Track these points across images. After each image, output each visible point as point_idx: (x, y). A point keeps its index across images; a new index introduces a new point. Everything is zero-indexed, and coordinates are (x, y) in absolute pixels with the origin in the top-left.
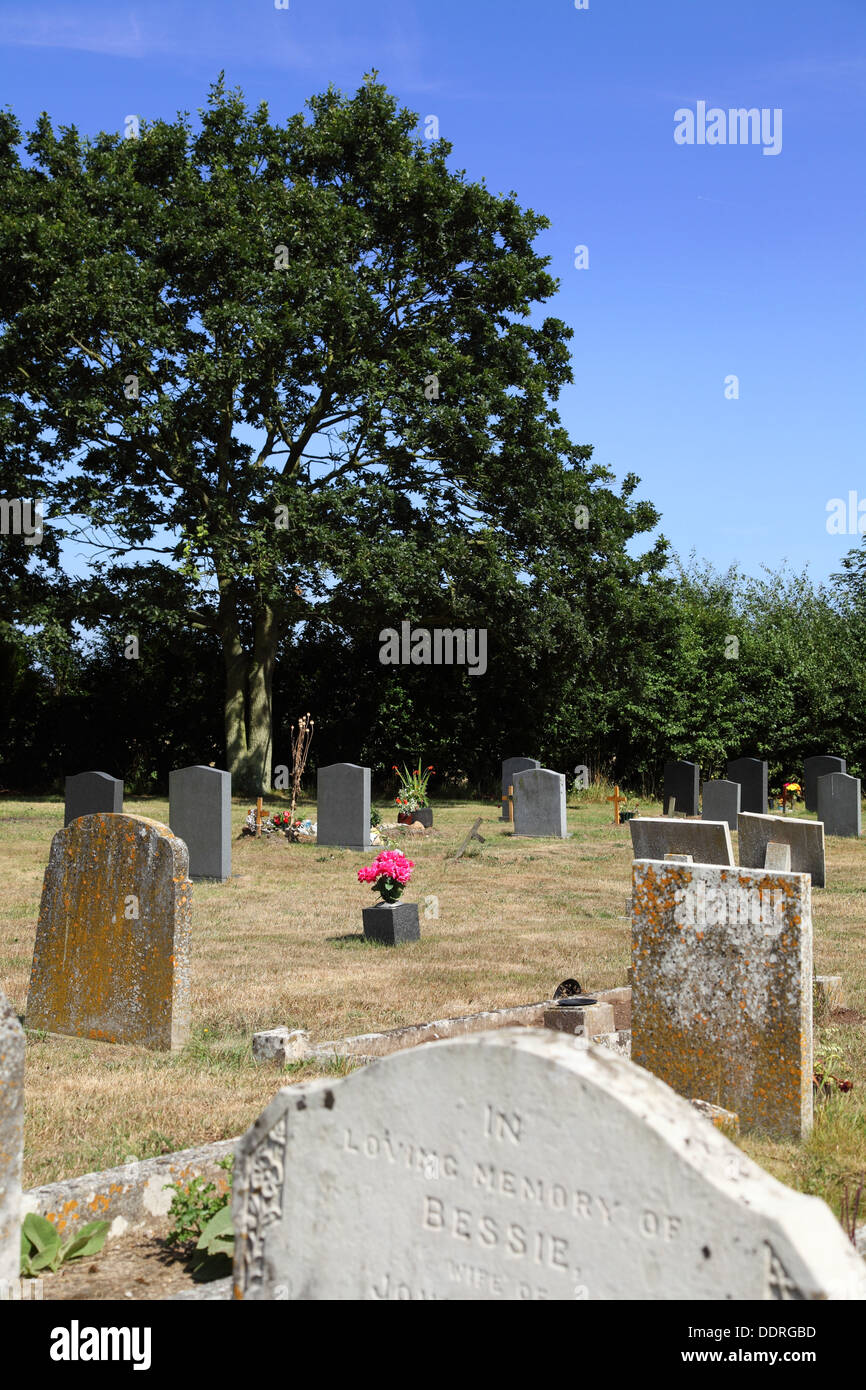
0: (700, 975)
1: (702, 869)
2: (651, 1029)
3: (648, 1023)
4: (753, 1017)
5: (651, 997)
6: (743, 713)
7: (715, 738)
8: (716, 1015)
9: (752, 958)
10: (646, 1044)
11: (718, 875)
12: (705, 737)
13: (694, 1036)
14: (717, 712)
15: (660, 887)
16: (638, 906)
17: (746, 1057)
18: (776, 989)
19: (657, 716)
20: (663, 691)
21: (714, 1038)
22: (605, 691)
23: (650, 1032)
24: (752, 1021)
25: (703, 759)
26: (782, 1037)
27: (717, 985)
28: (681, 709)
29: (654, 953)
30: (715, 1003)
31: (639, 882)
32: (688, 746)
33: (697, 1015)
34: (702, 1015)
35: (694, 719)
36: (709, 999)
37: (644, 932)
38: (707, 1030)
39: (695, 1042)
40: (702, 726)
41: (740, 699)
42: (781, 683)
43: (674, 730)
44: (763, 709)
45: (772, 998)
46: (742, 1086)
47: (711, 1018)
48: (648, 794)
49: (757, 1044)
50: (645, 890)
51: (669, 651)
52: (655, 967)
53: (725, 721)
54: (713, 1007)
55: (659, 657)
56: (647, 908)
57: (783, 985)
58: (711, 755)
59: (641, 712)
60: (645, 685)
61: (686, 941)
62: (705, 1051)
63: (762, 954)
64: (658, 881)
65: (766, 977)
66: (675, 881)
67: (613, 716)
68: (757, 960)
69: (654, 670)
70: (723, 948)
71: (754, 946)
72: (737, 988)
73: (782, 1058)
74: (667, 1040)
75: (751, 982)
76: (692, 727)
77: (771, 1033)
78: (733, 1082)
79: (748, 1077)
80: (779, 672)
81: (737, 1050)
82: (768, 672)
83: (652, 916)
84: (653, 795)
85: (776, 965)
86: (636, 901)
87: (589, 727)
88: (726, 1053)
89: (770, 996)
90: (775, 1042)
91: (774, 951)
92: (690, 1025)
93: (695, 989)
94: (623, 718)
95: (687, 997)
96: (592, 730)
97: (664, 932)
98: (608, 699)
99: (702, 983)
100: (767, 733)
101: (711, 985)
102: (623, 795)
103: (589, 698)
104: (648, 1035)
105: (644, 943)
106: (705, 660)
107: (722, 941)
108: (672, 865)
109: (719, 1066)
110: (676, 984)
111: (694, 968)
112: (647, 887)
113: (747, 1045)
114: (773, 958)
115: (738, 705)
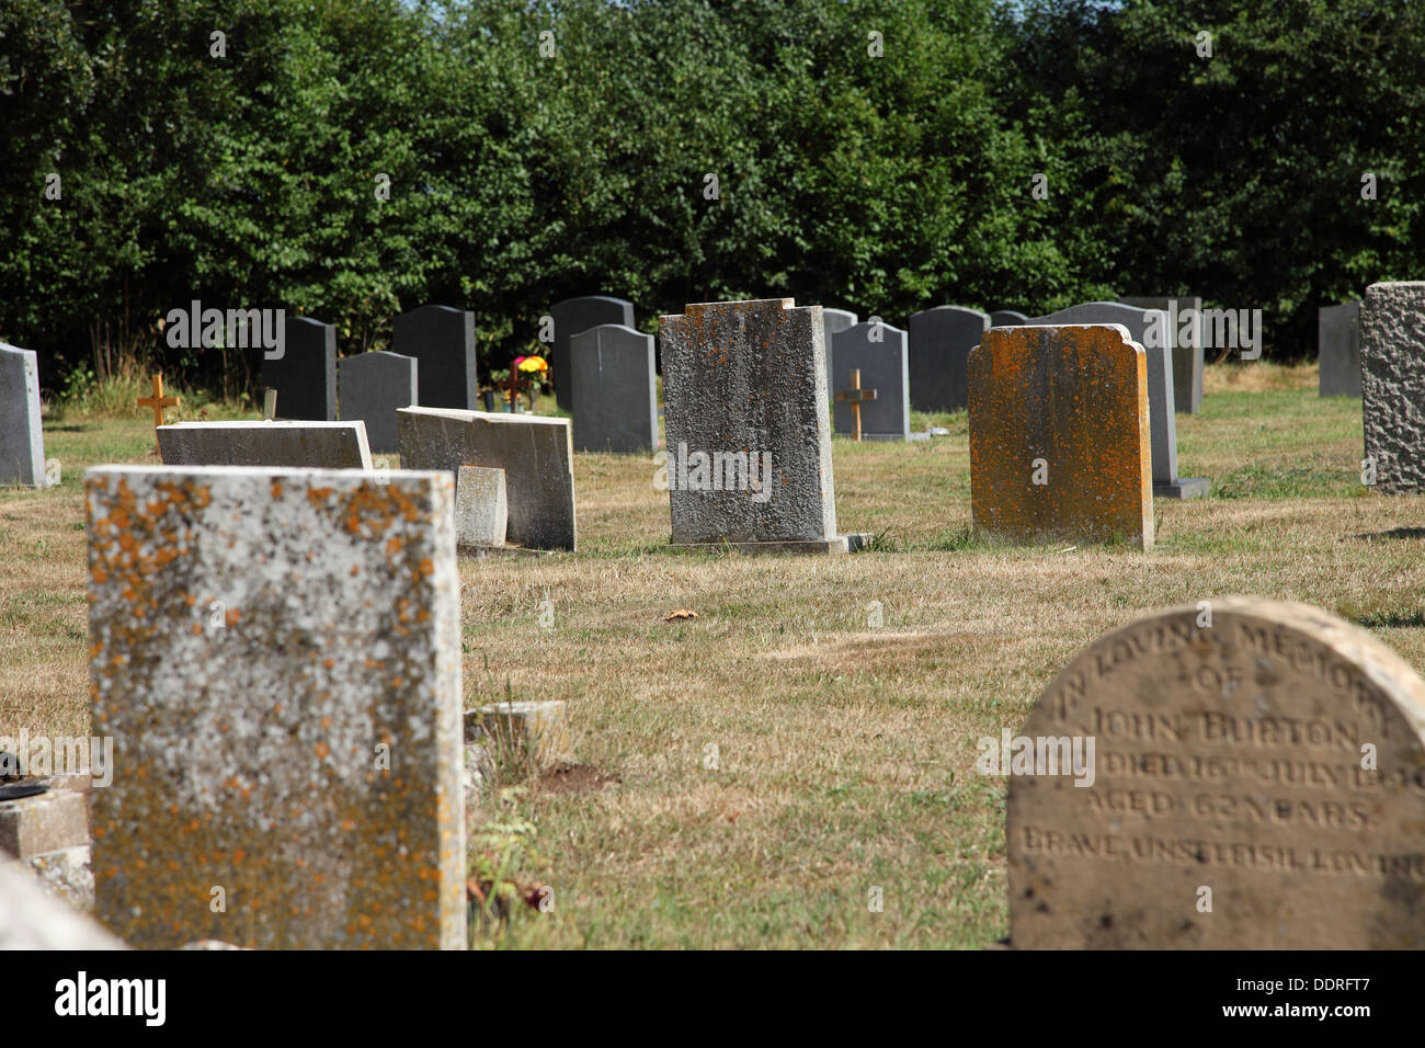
0: (234, 697)
1: (234, 478)
2: (135, 818)
3: (129, 807)
4: (344, 772)
5: (133, 752)
6: (428, 215)
7: (372, 270)
8: (269, 775)
9: (340, 652)
10: (125, 851)
11: (266, 488)
12: (351, 268)
13: (223, 823)
14: (375, 216)
15: (144, 521)
16: (100, 566)
17: (331, 855)
18: (389, 711)
19: (248, 226)
20: (258, 174)
21: (265, 824)
22: (132, 176)
23: (133, 825)
24: (340, 780)
25: (352, 317)
26: (403, 806)
27: (269, 716)
28: (298, 211)
29: (137, 661)
30: (267, 752)
31: (100, 513)
32: (317, 289)
33: (231, 780)
34: (241, 779)
35: (326, 232)
36: (253, 745)
37: (115, 617)
38: (251, 810)
39: (226, 836)
40: (346, 247)
41: (420, 187)
42: (503, 150)
43: (289, 255)
44: (473, 207)
45: (382, 730)
46: (322, 915)
47: (258, 784)
48: (235, 395)
49: (352, 826)
50: (114, 530)
51: (267, 89)
52: (141, 690)
53: (392, 233)
54: (262, 759)
55: (246, 101)
56: (119, 567)
57: (402, 702)
58: (366, 307)
59: (214, 221)
60: (218, 161)
61: (203, 630)
62: (248, 852)
63: (358, 643)
64: (141, 510)
65: (367, 690)
66: (177, 506)
67: (152, 231)
68: (349, 656)
69: (237, 130)
70: (281, 638)
71: (343, 627)
72: (312, 717)
73: (403, 850)
74: (167, 838)
75: (337, 702)
76: (325, 248)
77: (379, 802)
78: (306, 909)
79: (336, 897)
80: (498, 129)
81: (312, 844)
82: (476, 129)
83: (132, 583)
84: (246, 396)
85: (387, 663)
86: (95, 555)
87: (102, 257)
88: (290, 853)
89: (376, 725)
90: (388, 819)
91: (383, 634)
92: (218, 803)
93: (224, 727)
94: (173, 233)
95: (209, 745)
96: (109, 261)
97: (156, 616)
98: (140, 193)
99: (237, 714)
100: (481, 258)
101: (258, 716)
102: (171, 391)
103: (97, 194)
104: (129, 831)
105: (115, 641)
106: (344, 106)
107: (278, 623)
108: (169, 475)
109: (276, 880)
110: (185, 719)
111: (221, 685)
112: (117, 523)
113: (333, 831)
114: (382, 650)
115: (418, 199)
